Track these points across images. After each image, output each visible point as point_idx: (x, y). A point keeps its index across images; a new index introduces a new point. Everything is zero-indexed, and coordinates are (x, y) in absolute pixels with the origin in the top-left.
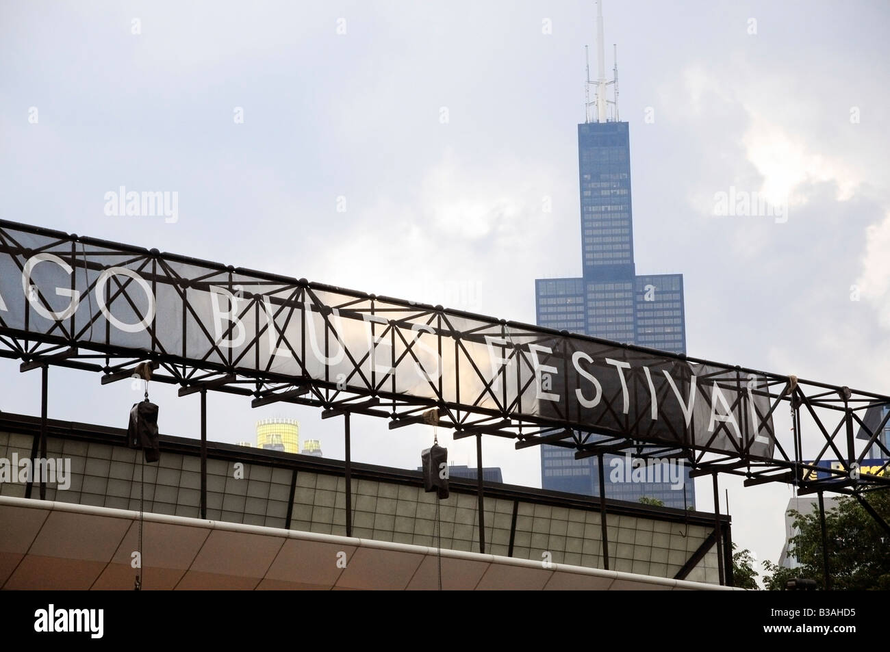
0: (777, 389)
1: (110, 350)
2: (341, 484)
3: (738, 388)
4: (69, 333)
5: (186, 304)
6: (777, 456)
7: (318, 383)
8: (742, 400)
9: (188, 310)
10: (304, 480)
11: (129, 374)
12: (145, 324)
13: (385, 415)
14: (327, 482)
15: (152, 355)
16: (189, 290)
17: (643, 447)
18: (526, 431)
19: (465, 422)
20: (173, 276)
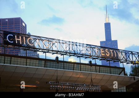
0: (130, 53)
2: (80, 65)
3: (125, 53)
4: (48, 49)
7: (76, 54)
10: (75, 65)
11: (55, 53)
12: (57, 48)
13: (84, 57)
15: (58, 51)
17: (114, 60)
18: (101, 58)
19: (93, 58)
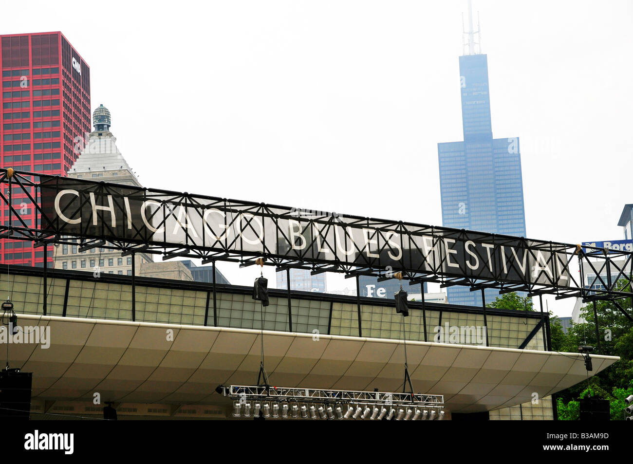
0: (572, 250)
1: (242, 253)
2: (355, 307)
3: (550, 251)
4: (225, 246)
5: (278, 227)
6: (572, 285)
7: (343, 263)
8: (553, 256)
9: (279, 230)
10: (336, 306)
11: (253, 263)
12: (260, 240)
13: (376, 275)
14: (347, 307)
15: (264, 255)
16: (279, 219)
17: (503, 284)
18: (445, 279)
19: (415, 277)
20: (271, 213)
